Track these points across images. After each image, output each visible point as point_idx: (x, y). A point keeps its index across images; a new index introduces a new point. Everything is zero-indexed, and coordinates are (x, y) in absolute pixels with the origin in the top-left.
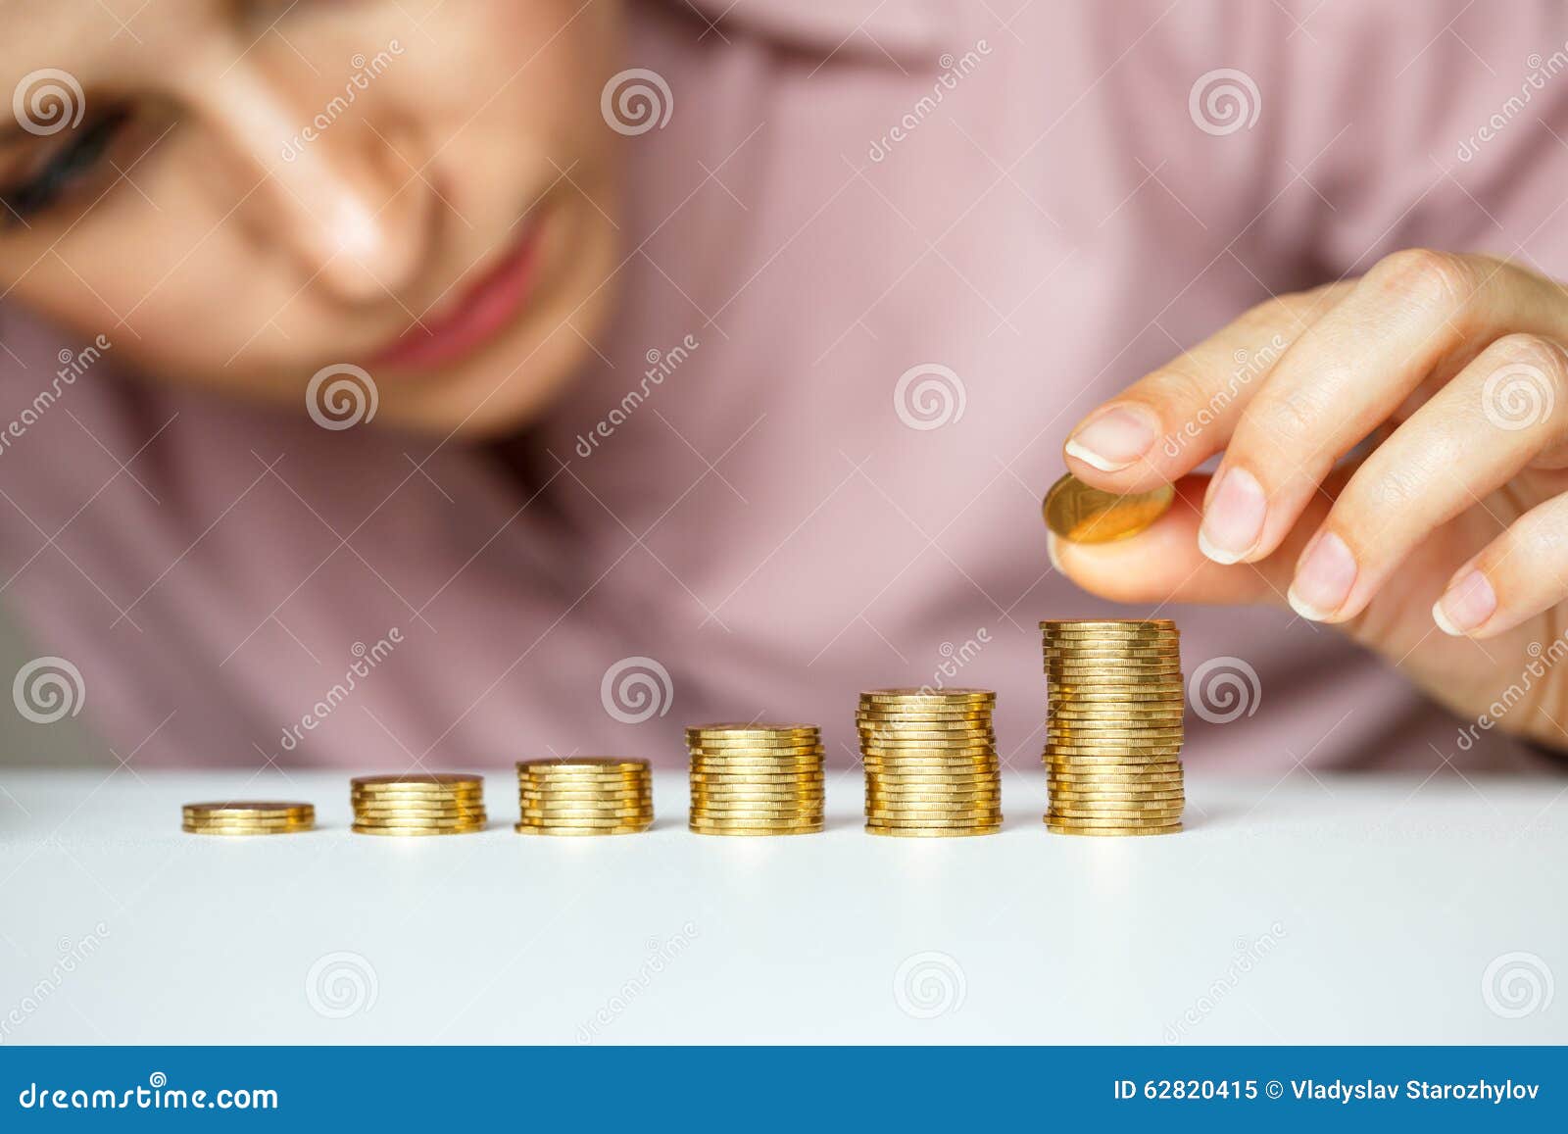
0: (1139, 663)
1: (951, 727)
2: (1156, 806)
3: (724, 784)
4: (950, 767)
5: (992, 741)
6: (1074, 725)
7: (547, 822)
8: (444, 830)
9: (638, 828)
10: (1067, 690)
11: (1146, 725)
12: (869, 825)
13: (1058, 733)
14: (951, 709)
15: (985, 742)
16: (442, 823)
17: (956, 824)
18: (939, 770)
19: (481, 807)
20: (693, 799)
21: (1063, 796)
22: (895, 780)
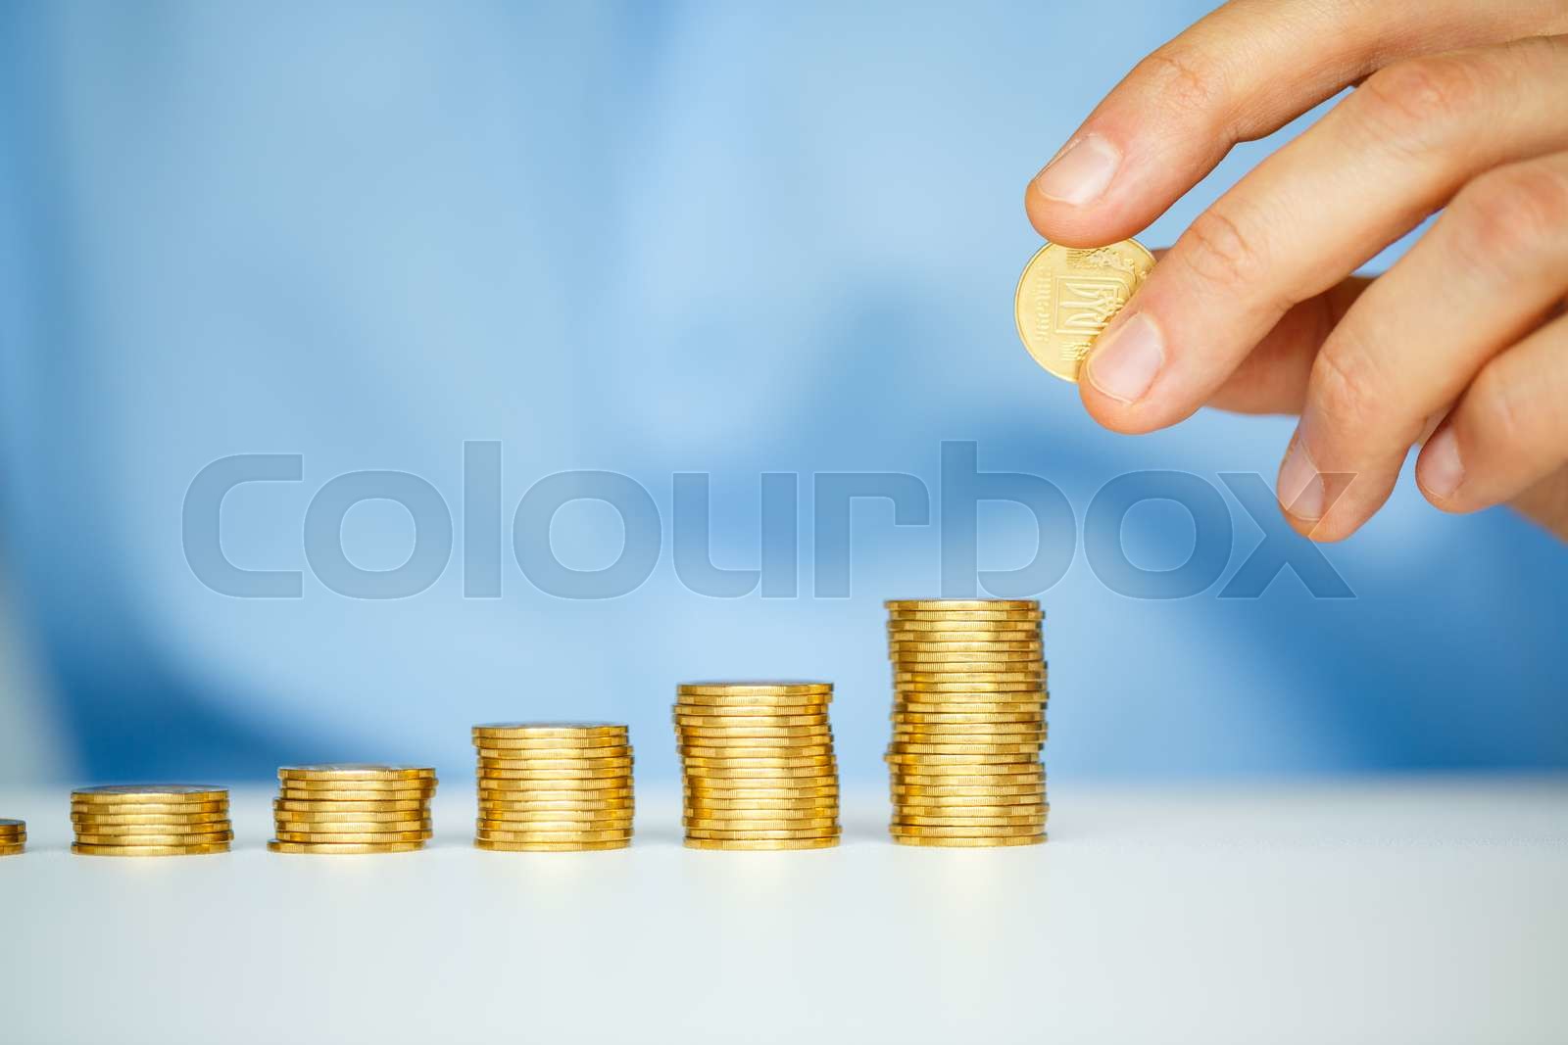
0: (1005, 647)
1: (793, 721)
2: (1022, 811)
3: (527, 790)
4: (792, 768)
5: (832, 738)
6: (928, 718)
7: (314, 838)
8: (191, 849)
9: (418, 845)
10: (919, 679)
11: (1011, 718)
12: (689, 837)
13: (909, 728)
14: (790, 701)
15: (826, 740)
16: (188, 840)
17: (799, 834)
18: (780, 773)
19: (227, 822)
20: (484, 809)
21: (912, 801)
22: (721, 783)
